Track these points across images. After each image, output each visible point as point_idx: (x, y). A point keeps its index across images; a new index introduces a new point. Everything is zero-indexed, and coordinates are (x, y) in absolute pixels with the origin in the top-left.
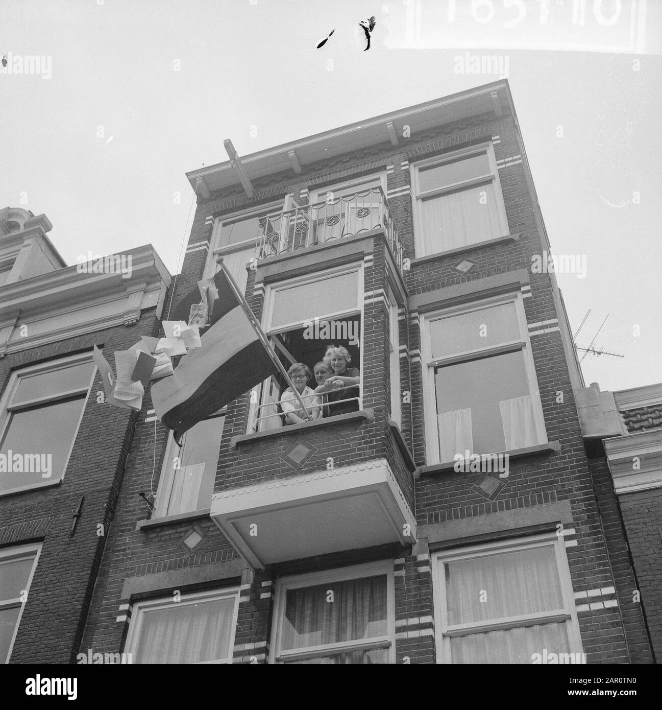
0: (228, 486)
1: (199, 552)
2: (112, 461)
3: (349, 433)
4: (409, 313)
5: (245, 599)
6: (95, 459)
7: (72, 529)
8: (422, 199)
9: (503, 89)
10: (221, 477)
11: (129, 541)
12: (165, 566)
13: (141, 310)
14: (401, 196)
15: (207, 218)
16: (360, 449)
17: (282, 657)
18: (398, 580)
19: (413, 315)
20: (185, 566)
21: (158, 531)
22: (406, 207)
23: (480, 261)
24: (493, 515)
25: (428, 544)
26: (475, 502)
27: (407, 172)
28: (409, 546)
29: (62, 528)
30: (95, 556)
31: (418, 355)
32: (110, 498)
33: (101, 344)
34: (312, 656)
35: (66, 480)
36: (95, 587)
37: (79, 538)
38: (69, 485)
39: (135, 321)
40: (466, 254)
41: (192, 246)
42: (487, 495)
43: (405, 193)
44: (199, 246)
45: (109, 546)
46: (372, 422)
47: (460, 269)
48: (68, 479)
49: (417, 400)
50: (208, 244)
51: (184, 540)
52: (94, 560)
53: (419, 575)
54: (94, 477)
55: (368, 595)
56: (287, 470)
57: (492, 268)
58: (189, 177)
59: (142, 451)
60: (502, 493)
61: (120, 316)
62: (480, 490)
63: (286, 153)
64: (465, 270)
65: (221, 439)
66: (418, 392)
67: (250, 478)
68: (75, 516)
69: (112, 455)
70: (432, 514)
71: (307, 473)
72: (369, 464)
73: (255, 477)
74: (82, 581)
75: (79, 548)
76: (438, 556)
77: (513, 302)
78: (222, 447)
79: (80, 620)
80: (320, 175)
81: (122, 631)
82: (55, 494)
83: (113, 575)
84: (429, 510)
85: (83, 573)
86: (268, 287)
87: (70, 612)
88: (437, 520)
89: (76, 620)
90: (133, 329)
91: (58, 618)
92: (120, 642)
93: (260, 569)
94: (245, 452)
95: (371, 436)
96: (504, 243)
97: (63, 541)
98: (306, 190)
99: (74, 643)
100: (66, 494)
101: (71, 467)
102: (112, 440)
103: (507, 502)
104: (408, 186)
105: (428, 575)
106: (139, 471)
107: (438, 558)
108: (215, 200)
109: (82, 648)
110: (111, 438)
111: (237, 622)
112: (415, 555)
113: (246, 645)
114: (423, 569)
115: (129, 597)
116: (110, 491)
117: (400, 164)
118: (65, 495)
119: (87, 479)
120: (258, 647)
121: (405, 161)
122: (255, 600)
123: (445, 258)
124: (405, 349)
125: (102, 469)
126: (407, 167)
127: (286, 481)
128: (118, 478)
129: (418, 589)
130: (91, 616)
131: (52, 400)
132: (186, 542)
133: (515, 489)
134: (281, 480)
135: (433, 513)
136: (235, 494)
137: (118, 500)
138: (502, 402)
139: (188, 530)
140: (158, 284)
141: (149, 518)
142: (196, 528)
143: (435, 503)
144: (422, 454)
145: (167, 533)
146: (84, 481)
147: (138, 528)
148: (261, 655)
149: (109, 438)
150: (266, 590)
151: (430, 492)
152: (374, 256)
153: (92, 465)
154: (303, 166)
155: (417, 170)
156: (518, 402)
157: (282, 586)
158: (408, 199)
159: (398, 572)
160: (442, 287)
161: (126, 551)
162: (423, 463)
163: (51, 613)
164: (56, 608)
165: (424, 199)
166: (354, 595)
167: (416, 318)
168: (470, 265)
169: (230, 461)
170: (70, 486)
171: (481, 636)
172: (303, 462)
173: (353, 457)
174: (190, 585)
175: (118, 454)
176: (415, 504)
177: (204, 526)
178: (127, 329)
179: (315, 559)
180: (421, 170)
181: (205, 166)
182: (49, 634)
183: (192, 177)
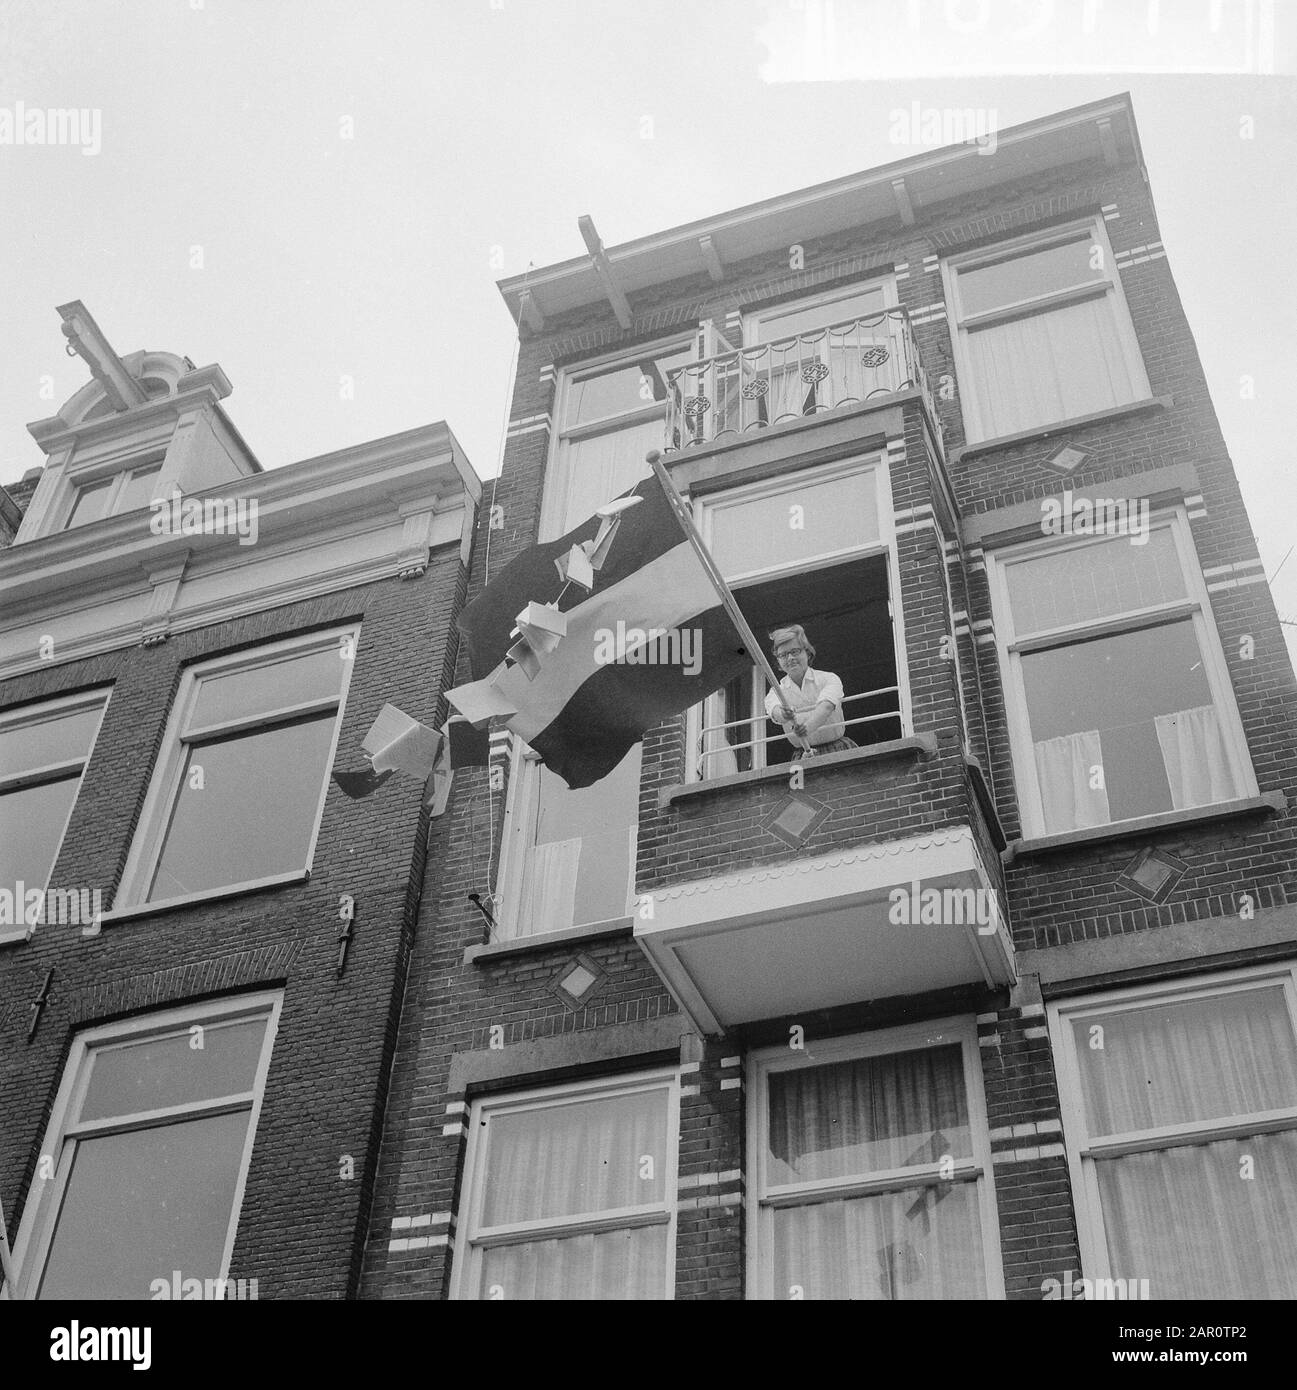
0: (664, 880)
1: (592, 1002)
2: (403, 834)
3: (892, 778)
4: (964, 550)
5: (692, 1090)
6: (369, 831)
7: (340, 963)
8: (968, 328)
9: (1119, 114)
10: (647, 864)
11: (451, 984)
12: (528, 1031)
13: (430, 548)
14: (929, 324)
15: (543, 369)
16: (916, 809)
17: (771, 1199)
18: (987, 1054)
19: (974, 553)
20: (568, 1029)
21: (508, 966)
22: (941, 345)
23: (1098, 448)
24: (1161, 930)
25: (1040, 985)
26: (1125, 907)
27: (937, 276)
28: (1004, 990)
29: (319, 961)
30: (390, 1013)
31: (989, 630)
32: (407, 903)
33: (357, 613)
34: (827, 1197)
35: (315, 871)
36: (392, 1070)
37: (354, 978)
38: (323, 881)
39: (419, 569)
40: (1070, 436)
41: (517, 423)
42: (1147, 894)
43: (935, 317)
44: (532, 424)
45: (410, 994)
46: (934, 758)
47: (1060, 464)
48: (320, 870)
49: (996, 716)
50: (549, 420)
51: (560, 982)
52: (388, 1019)
53: (1028, 1044)
54: (370, 865)
55: (925, 1081)
56: (776, 850)
57: (1124, 461)
58: (504, 290)
59: (459, 817)
60: (1177, 889)
61: (392, 560)
62: (1133, 884)
63: (695, 241)
64: (1070, 466)
65: (639, 793)
66: (996, 700)
67: (706, 864)
68: (342, 939)
69: (402, 824)
70: (1043, 930)
71: (814, 854)
72: (937, 837)
73: (714, 861)
74: (368, 1060)
75: (356, 999)
76: (1060, 1007)
77: (1169, 526)
78: (642, 807)
79: (371, 1133)
80: (763, 284)
81: (457, 1152)
82: (297, 898)
83: (429, 1050)
84: (1036, 923)
85: (368, 1046)
86: (699, 503)
87: (351, 1118)
88: (1053, 942)
89: (364, 1133)
90: (417, 584)
91: (329, 1129)
92: (453, 1173)
93: (716, 1035)
94: (689, 816)
95: (935, 785)
96: (1143, 413)
97: (323, 986)
98: (738, 313)
99: (364, 1176)
100: (321, 898)
101: (324, 847)
102: (400, 796)
103: (1189, 907)
104: (941, 305)
105: (1045, 1042)
106: (459, 854)
107: (1060, 1012)
108: (554, 333)
109: (378, 1186)
110: (397, 792)
111: (681, 1134)
112: (1017, 1006)
113: (700, 1176)
114: (1033, 1033)
115: (463, 1090)
116: (405, 892)
117: (922, 261)
118: (317, 899)
119: (359, 870)
120: (726, 1180)
121: (931, 254)
122: (711, 1092)
123: (1029, 443)
124: (965, 619)
125: (385, 851)
126: (936, 267)
127: (776, 869)
128: (418, 868)
129: (1029, 1070)
130: (390, 1125)
131: (268, 722)
132: (564, 984)
133: (1201, 883)
134: (765, 867)
135: (1045, 927)
136: (678, 894)
137: (422, 908)
138: (1160, 717)
139: (567, 964)
140: (460, 498)
141: (486, 941)
142: (582, 958)
143: (1047, 910)
144: (1016, 817)
145: (526, 968)
146: (352, 874)
147: (468, 959)
148: (732, 1195)
149: (392, 792)
150: (730, 1073)
151: (1035, 889)
152: (907, 441)
153: (364, 844)
154: (726, 267)
155: (955, 273)
156: (1191, 719)
157: (758, 1066)
158: (942, 329)
159: (985, 1038)
160: (1027, 500)
161: (448, 1003)
162: (1018, 835)
163: (313, 1120)
164: (323, 1111)
165: (973, 328)
166: (898, 1082)
167: (980, 559)
168: (1079, 456)
169: (660, 833)
170: (326, 883)
171: (1151, 1157)
172: (804, 834)
173: (903, 823)
174: (580, 1065)
175: (413, 821)
176: (1009, 911)
177: (596, 955)
178: (404, 586)
179: (822, 1015)
180: (961, 272)
181: (534, 269)
182: (314, 1159)
183: (510, 290)
